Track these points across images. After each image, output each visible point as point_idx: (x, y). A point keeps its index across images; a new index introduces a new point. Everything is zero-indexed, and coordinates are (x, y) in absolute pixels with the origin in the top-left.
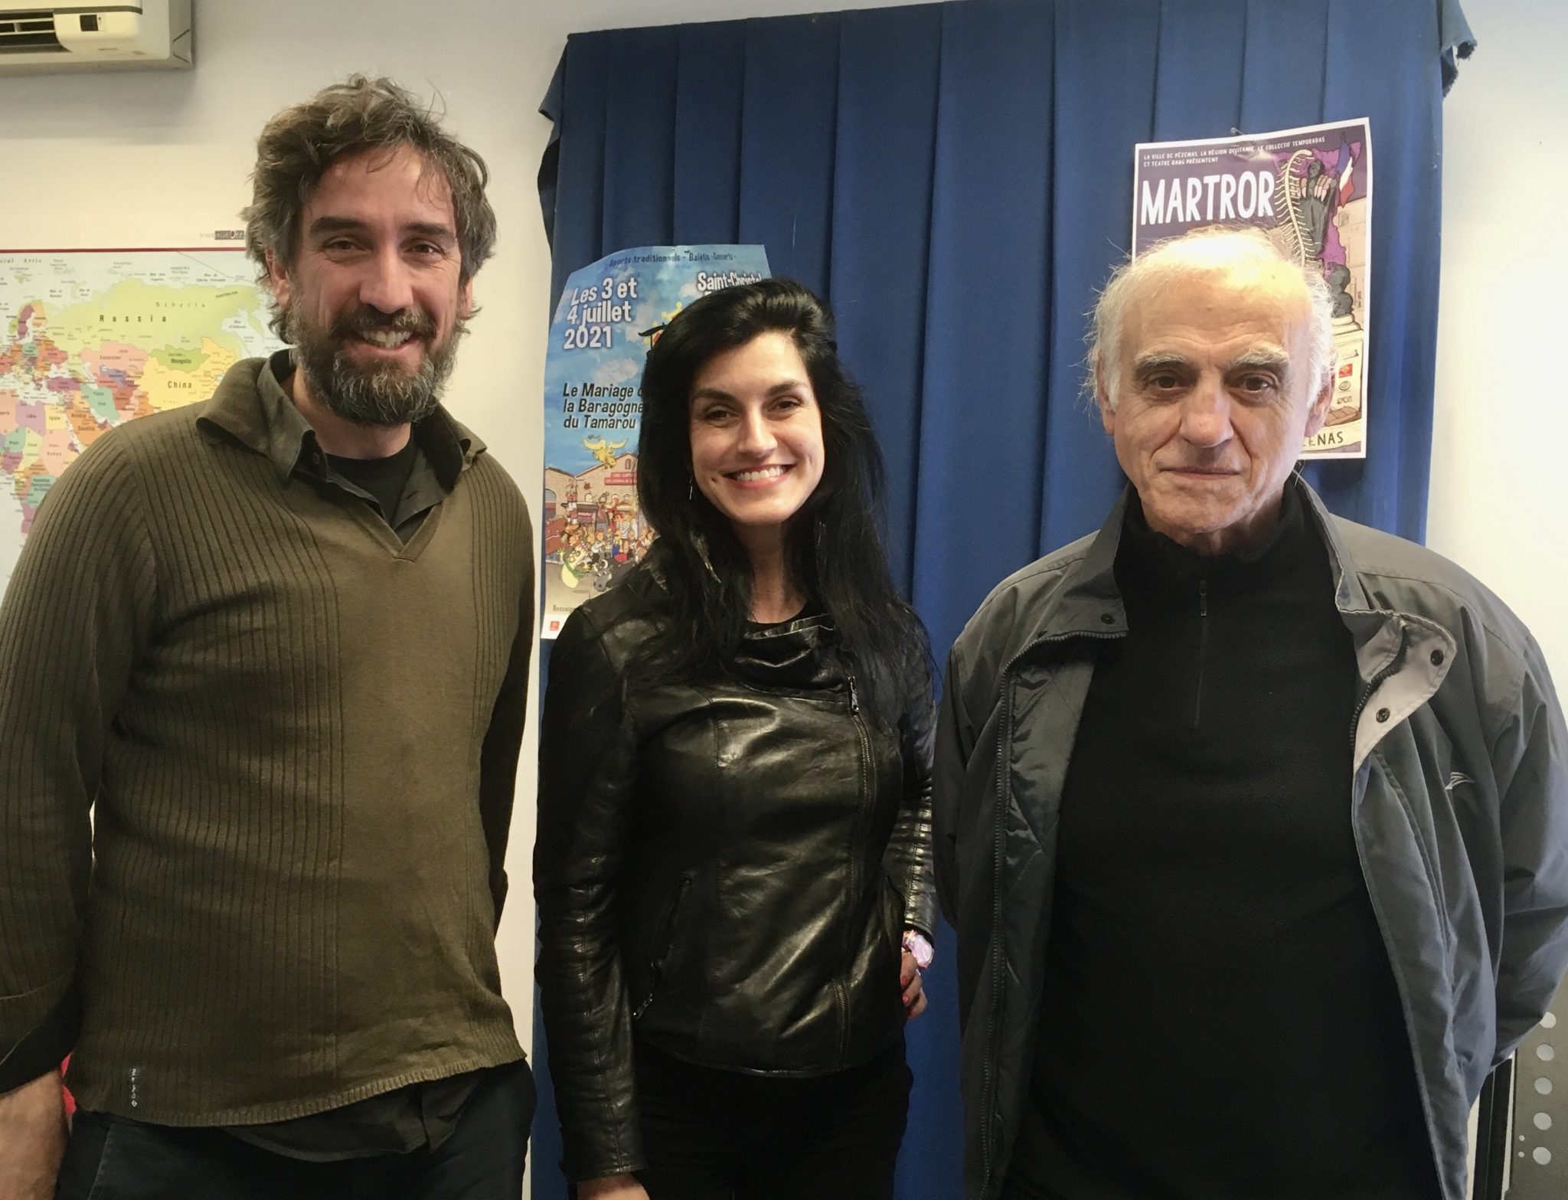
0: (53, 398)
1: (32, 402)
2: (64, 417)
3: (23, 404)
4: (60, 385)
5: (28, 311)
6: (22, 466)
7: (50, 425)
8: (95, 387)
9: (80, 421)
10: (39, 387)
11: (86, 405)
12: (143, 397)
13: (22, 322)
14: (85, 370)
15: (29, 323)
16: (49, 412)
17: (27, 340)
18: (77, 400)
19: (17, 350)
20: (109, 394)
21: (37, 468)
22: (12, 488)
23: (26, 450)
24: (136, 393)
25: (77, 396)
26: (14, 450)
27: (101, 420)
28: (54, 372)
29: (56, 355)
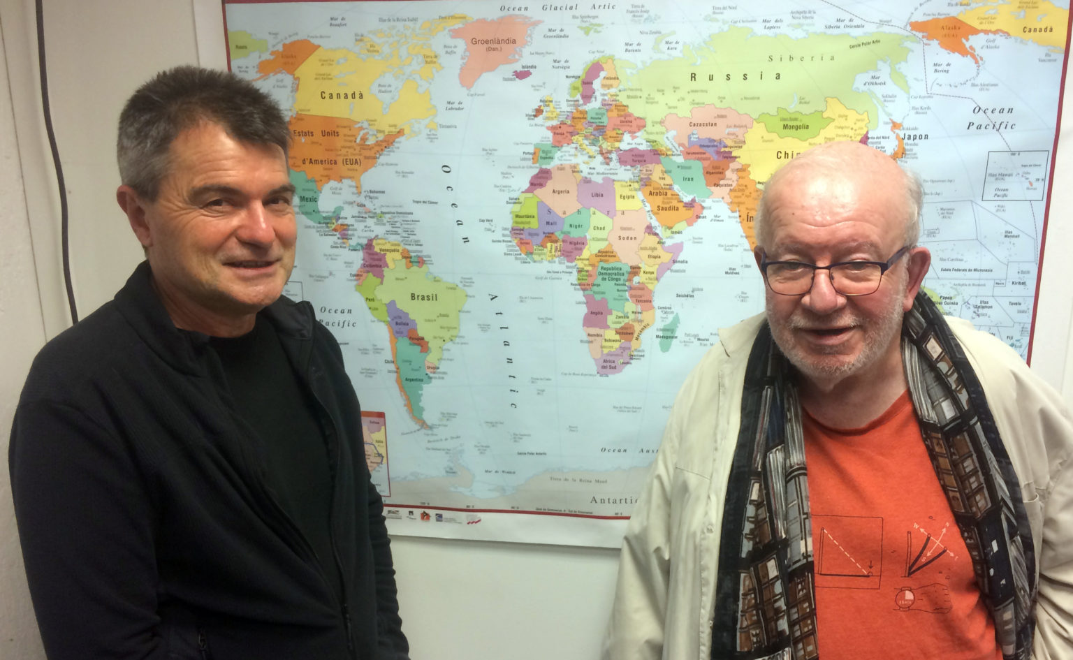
0: (624, 174)
1: (598, 179)
2: (640, 196)
3: (587, 181)
4: (634, 158)
5: (595, 69)
6: (586, 253)
7: (620, 205)
8: (680, 160)
9: (659, 200)
10: (607, 161)
11: (668, 181)
12: (743, 170)
13: (587, 83)
14: (668, 140)
15: (597, 84)
16: (620, 190)
17: (594, 105)
18: (656, 176)
19: (579, 116)
20: (697, 167)
21: (605, 254)
22: (574, 278)
23: (590, 234)
24: (733, 165)
25: (656, 172)
26: (575, 234)
27: (687, 199)
28: (627, 142)
29: (631, 123)
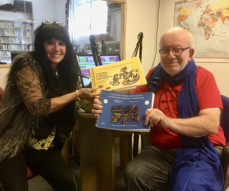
0: (210, 17)
1: (207, 18)
7: (209, 20)
8: (215, 14)
9: (213, 19)
10: (208, 15)
12: (222, 15)
13: (207, 7)
15: (208, 7)
17: (208, 9)
19: (206, 11)
20: (218, 15)
21: (207, 26)
22: (204, 29)
23: (206, 24)
25: (213, 16)
26: (204, 24)
27: (216, 19)
28: (210, 13)
